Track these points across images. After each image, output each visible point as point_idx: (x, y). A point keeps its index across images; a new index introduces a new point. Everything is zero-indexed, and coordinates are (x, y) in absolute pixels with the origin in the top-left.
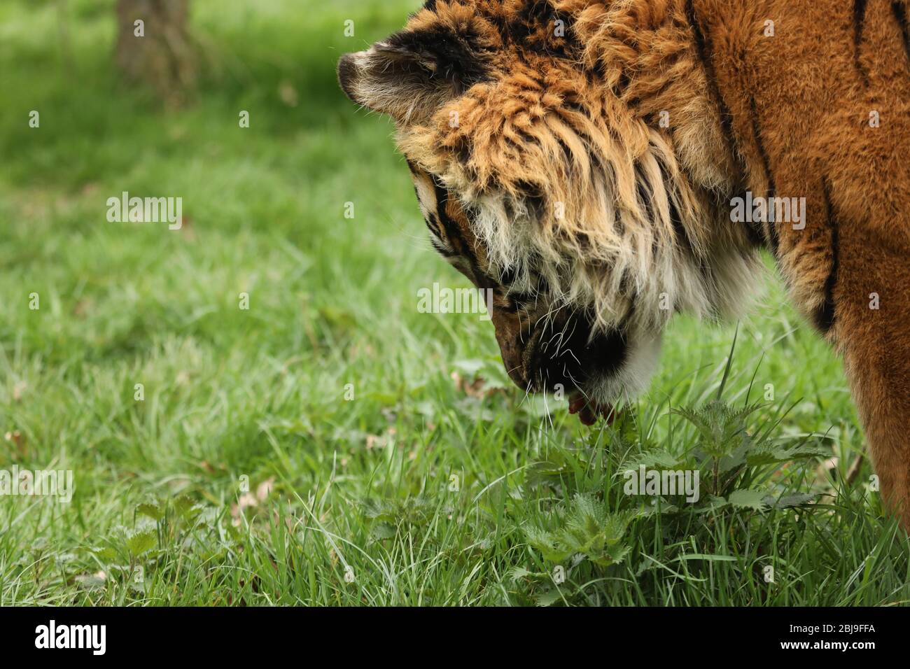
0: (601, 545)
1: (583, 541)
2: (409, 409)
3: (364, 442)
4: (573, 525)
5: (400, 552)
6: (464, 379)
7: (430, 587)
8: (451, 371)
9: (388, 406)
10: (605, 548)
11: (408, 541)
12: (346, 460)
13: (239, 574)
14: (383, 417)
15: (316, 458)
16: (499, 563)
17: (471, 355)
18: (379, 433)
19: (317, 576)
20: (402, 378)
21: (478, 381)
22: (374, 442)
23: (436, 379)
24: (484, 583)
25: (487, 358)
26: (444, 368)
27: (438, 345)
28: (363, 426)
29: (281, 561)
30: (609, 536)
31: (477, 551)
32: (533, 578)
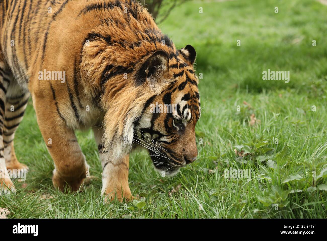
0: (280, 201)
1: (274, 200)
2: (221, 161)
3: (208, 171)
4: (272, 195)
5: (219, 205)
6: (238, 151)
7: (229, 215)
8: (234, 149)
9: (215, 160)
10: (282, 202)
11: (222, 201)
12: (203, 177)
13: (171, 213)
14: (214, 163)
15: (194, 177)
16: (250, 207)
17: (240, 144)
18: (213, 169)
19: (195, 213)
20: (219, 151)
21: (242, 152)
22: (211, 171)
23: (229, 151)
24: (246, 213)
25: (244, 144)
26: (232, 148)
27: (230, 141)
28: (208, 167)
29: (184, 209)
30: (283, 198)
31: (243, 204)
32: (260, 212)
